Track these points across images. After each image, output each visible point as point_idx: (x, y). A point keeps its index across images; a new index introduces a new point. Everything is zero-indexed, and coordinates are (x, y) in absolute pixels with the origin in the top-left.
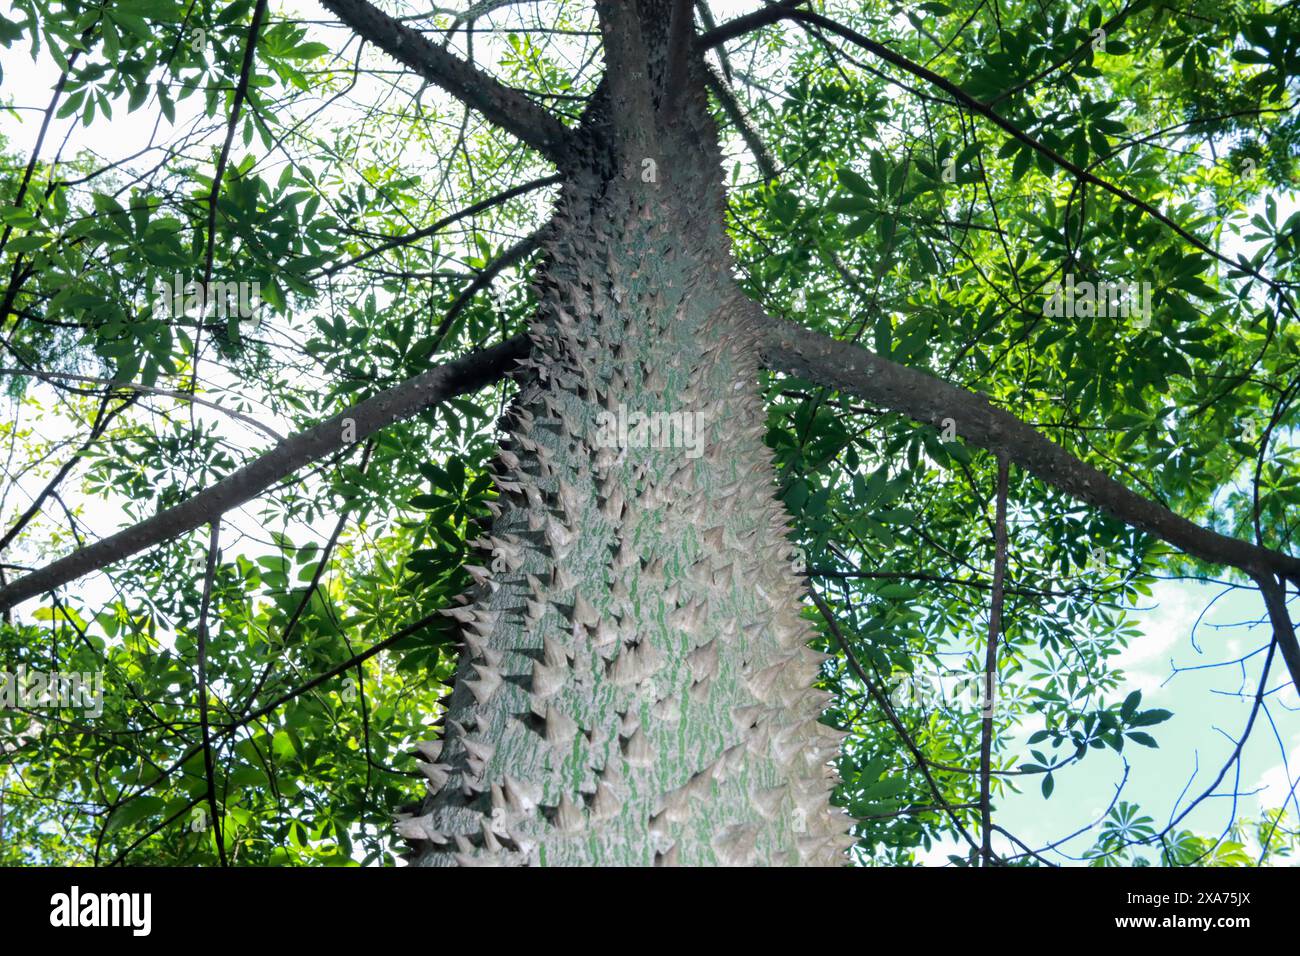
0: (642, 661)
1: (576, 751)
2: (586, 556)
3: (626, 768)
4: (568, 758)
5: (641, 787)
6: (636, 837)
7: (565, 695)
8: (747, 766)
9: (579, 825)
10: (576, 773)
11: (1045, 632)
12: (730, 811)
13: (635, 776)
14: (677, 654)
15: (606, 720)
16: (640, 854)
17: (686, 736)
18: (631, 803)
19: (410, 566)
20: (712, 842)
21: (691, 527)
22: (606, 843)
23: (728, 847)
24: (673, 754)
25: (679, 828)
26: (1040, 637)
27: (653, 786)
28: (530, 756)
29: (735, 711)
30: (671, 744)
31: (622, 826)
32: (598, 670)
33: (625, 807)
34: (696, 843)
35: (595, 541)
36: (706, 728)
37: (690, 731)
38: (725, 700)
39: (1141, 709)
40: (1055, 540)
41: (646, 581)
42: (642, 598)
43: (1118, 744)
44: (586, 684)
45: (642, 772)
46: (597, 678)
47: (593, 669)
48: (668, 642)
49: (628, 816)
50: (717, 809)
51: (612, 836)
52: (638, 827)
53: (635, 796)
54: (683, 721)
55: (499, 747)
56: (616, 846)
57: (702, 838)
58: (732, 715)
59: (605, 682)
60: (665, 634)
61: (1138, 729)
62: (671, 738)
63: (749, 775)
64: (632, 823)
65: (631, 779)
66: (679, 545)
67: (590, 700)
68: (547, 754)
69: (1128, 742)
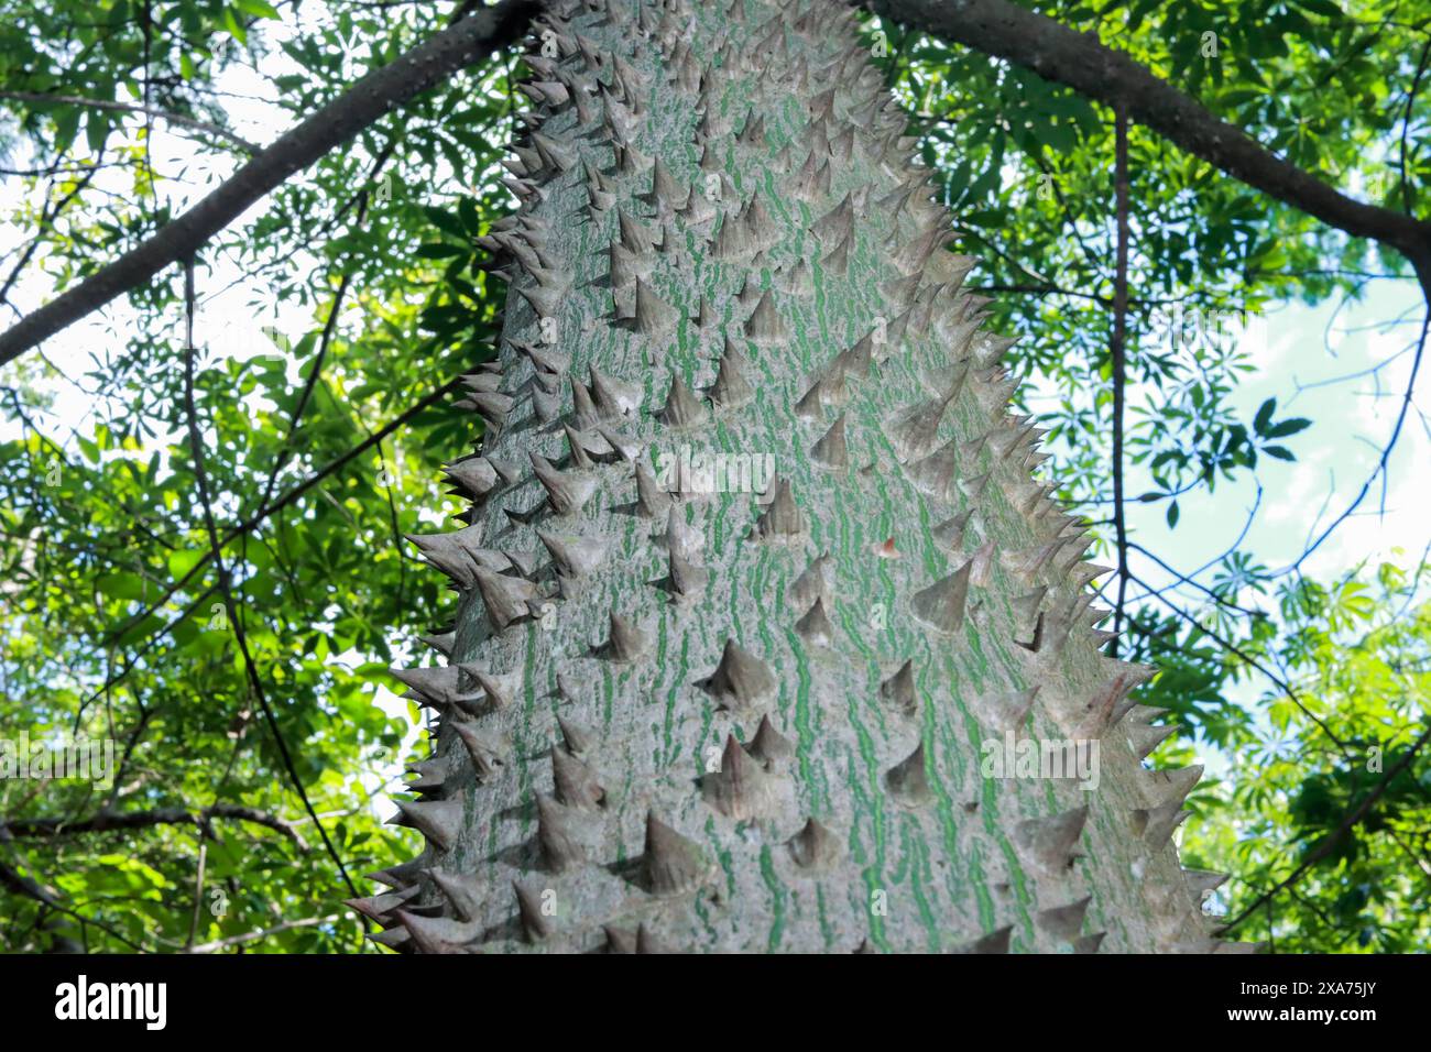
0: (754, 232)
1: (682, 339)
2: (661, 136)
3: (754, 349)
4: (672, 349)
5: (777, 369)
6: (781, 424)
7: (657, 281)
8: (909, 347)
9: (702, 418)
10: (686, 362)
11: (1146, 365)
12: (898, 394)
13: (767, 358)
14: (799, 225)
15: (717, 301)
16: (789, 443)
17: (826, 313)
18: (767, 388)
19: (425, 326)
20: (883, 426)
21: (791, 96)
22: (740, 435)
23: (906, 430)
24: (812, 331)
25: (836, 411)
26: (1142, 371)
27: (793, 368)
28: (620, 354)
29: (885, 287)
30: (808, 321)
31: (759, 414)
32: (697, 248)
33: (760, 392)
34: (861, 428)
35: (670, 119)
36: (851, 303)
37: (831, 306)
38: (868, 276)
39: (1276, 419)
40: (1156, 256)
41: (743, 152)
42: (742, 170)
43: (1250, 461)
44: (684, 267)
45: (776, 352)
46: (698, 259)
47: (691, 247)
48: (785, 215)
49: (765, 402)
50: (881, 392)
51: (747, 426)
52: (782, 414)
53: (770, 379)
54: (820, 294)
55: (575, 355)
56: (755, 437)
57: (868, 423)
58: (880, 291)
59: (708, 261)
60: (779, 204)
61: (1274, 442)
62: (807, 314)
63: (914, 357)
64: (773, 409)
65: (762, 360)
66: (779, 114)
67: (692, 282)
68: (644, 348)
69: (1262, 457)
